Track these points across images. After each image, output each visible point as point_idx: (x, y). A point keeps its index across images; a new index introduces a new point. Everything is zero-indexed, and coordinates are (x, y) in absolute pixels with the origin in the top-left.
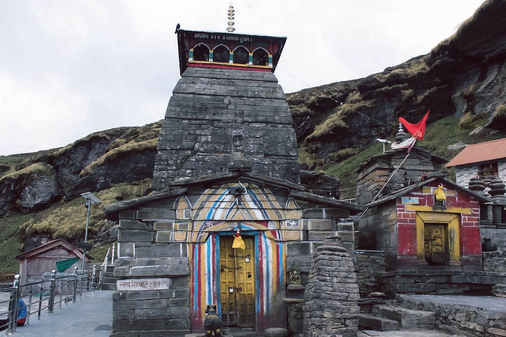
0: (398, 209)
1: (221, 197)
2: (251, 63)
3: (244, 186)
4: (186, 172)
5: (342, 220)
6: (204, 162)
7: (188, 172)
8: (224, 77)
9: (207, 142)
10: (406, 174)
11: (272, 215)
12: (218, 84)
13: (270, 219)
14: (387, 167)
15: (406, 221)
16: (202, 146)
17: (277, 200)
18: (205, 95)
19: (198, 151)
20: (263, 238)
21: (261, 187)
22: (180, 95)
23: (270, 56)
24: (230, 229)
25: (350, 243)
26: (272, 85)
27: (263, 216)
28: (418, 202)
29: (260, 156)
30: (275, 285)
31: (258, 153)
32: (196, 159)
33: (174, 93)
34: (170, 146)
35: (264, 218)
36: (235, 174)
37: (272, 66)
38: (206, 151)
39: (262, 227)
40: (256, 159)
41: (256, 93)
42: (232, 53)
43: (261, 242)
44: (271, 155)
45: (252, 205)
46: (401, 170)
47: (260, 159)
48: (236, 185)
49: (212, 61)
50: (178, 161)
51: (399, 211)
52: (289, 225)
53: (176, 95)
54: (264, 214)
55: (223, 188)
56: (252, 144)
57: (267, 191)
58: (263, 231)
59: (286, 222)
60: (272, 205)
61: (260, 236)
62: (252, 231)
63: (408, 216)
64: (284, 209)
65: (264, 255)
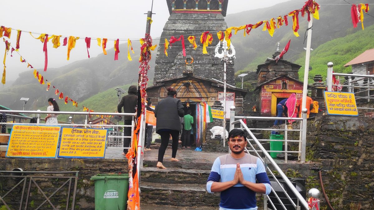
0: (262, 91)
1: (180, 87)
2: (208, 9)
3: (190, 82)
4: (170, 75)
5: (238, 97)
6: (179, 69)
7: (171, 75)
8: (193, 19)
9: (180, 59)
10: (276, 74)
11: (203, 95)
12: (189, 23)
13: (202, 97)
14: (266, 70)
15: (266, 97)
16: (178, 61)
17: (206, 88)
18: (181, 30)
19: (176, 63)
20: (199, 106)
21: (198, 82)
22: (167, 31)
23: (220, 3)
24: (184, 101)
25: (241, 108)
26: (220, 22)
27: (199, 95)
28: (273, 88)
29: (210, 65)
30: (205, 127)
31: (208, 64)
32: (175, 68)
33: (164, 29)
34: (162, 61)
35: (200, 96)
36: (186, 76)
37: (221, 9)
38: (180, 64)
39: (199, 101)
40: (207, 67)
41: (211, 28)
42: (197, 3)
43: (198, 107)
44: (218, 64)
45: (194, 90)
46: (273, 72)
47: (209, 67)
48: (187, 81)
49: (185, 9)
50: (167, 69)
51: (263, 92)
52: (211, 99)
53: (165, 31)
54: (200, 94)
55: (181, 83)
56: (205, 59)
57: (201, 84)
58: (200, 102)
59: (210, 98)
60: (203, 90)
61: (198, 105)
62: (195, 102)
63: (267, 94)
64: (209, 92)
65: (200, 113)
